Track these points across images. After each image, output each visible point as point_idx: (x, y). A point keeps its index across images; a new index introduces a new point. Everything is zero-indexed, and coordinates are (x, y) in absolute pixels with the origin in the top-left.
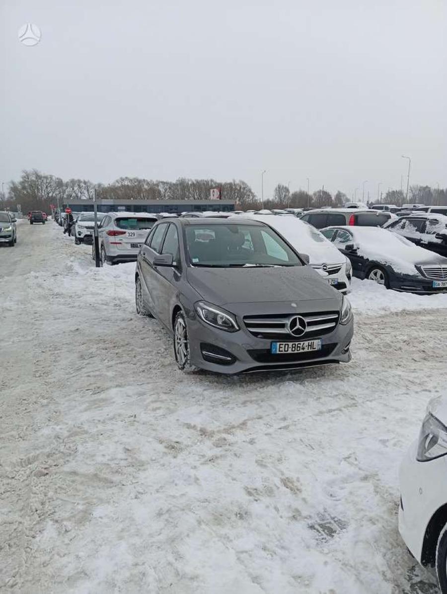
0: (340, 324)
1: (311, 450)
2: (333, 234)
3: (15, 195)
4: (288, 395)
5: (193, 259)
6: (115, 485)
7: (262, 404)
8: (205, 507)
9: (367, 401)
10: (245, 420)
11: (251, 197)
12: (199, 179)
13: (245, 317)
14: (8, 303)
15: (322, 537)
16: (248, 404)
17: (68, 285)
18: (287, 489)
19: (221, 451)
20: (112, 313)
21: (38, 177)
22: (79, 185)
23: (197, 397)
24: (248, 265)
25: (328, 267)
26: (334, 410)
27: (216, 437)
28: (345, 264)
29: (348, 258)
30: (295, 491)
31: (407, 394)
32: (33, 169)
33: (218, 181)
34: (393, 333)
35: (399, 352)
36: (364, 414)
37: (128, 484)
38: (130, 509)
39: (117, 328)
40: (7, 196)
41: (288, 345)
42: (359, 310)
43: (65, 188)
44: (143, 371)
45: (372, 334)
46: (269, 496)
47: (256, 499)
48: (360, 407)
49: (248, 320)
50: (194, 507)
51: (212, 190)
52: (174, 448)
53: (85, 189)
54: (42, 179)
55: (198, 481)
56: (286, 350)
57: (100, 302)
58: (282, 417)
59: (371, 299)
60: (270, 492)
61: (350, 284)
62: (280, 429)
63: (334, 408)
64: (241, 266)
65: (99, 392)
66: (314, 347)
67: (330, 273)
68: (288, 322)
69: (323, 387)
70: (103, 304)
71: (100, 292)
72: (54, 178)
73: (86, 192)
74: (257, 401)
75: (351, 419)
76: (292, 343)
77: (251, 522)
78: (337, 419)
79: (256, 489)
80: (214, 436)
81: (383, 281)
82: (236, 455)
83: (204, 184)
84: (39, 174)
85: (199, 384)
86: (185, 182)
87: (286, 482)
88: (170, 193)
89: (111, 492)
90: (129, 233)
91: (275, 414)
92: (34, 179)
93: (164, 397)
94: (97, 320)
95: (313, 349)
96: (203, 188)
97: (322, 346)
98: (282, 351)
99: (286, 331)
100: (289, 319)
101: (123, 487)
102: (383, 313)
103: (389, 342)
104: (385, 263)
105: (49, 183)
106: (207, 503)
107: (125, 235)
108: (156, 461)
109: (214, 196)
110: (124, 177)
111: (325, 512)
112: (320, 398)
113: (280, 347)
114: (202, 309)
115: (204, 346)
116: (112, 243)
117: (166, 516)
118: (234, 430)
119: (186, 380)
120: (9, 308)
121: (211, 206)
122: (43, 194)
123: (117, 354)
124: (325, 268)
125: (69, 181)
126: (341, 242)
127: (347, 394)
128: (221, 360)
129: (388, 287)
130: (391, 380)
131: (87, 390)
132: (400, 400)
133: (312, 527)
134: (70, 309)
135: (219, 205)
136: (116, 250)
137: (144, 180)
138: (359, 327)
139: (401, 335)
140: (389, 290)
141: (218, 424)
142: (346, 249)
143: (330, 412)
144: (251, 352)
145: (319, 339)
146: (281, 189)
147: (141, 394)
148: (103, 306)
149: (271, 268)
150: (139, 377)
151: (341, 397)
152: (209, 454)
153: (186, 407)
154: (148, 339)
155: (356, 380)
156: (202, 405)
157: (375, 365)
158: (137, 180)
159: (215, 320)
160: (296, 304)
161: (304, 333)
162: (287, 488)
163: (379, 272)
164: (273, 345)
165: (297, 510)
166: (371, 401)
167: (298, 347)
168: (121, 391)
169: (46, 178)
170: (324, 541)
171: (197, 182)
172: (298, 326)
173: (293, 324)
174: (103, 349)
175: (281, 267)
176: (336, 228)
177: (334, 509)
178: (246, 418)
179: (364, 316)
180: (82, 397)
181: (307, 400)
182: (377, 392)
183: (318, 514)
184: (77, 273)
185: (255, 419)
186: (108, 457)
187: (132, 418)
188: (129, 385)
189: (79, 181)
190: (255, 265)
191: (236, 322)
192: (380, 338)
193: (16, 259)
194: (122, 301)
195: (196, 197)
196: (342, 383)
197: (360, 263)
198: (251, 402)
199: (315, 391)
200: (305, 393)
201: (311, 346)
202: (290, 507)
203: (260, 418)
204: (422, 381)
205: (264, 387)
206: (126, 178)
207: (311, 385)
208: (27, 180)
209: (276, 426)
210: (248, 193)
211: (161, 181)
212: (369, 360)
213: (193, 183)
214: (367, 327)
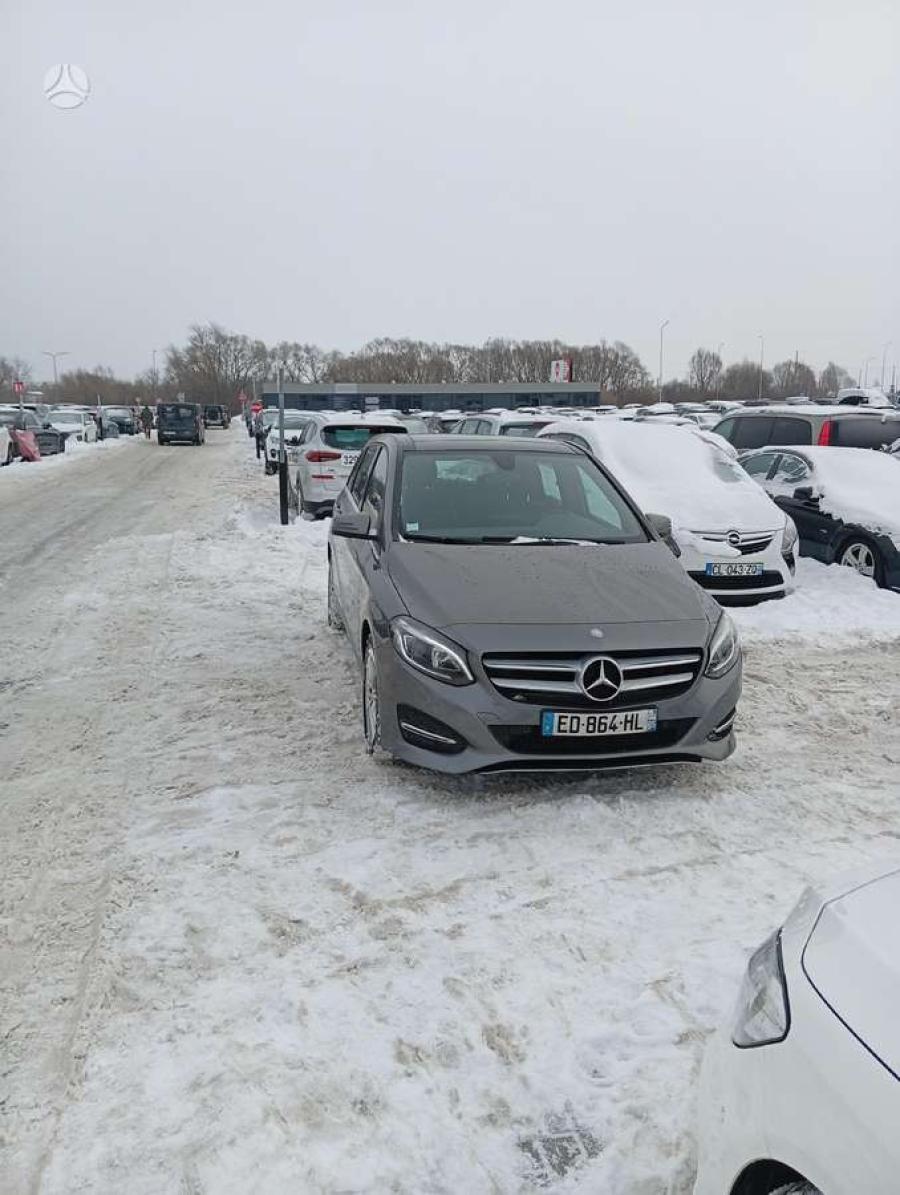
0: (704, 675)
1: (578, 961)
2: (772, 463)
3: (178, 375)
4: (573, 826)
5: (408, 525)
6: (139, 1006)
7: (510, 843)
8: (292, 1081)
9: (744, 852)
10: (458, 881)
11: (639, 376)
12: (531, 339)
13: (487, 656)
14: (95, 594)
15: (540, 1171)
16: (482, 843)
17: (220, 559)
18: (491, 1051)
19: (381, 949)
20: (280, 622)
21: (221, 338)
22: (296, 355)
23: (380, 819)
24: (521, 540)
25: (742, 537)
26: (661, 871)
27: (382, 916)
28: (782, 532)
29: (790, 519)
30: (507, 1058)
31: (845, 840)
32: (212, 325)
33: (571, 343)
34: (861, 693)
35: (861, 736)
36: (728, 883)
37: (164, 1006)
38: (147, 1066)
39: (278, 655)
40: (162, 376)
41: (578, 718)
42: (800, 634)
43: (269, 360)
44: (293, 753)
45: (812, 692)
46: (445, 1066)
47: (410, 1071)
48: (723, 866)
49: (495, 661)
50: (271, 1077)
51: (554, 363)
52: (286, 932)
53: (307, 363)
54: (228, 342)
55: (304, 1018)
56: (574, 728)
57: (264, 598)
58: (543, 877)
59: (835, 609)
60: (448, 1056)
61: (793, 574)
62: (528, 906)
63: (662, 865)
64: (505, 541)
65: (188, 796)
66: (639, 726)
67: (747, 550)
68: (580, 669)
69: (656, 811)
70: (267, 602)
71: (271, 576)
72: (248, 342)
73: (309, 369)
74: (502, 835)
75: (694, 893)
76: (587, 716)
77: (381, 1123)
78: (662, 891)
79: (417, 1050)
80: (380, 912)
81: (871, 570)
82: (408, 960)
83: (540, 350)
84: (223, 333)
85: (396, 788)
86: (503, 345)
87: (496, 1036)
88: (472, 369)
89: (125, 1022)
90: (346, 457)
91: (529, 869)
92: (212, 342)
93: (312, 814)
94: (244, 637)
95: (637, 728)
96: (538, 357)
97: (659, 723)
98: (565, 731)
99: (576, 688)
100: (583, 663)
101: (154, 1012)
102: (854, 642)
103: (843, 711)
104: (877, 531)
105: (241, 350)
106: (301, 1071)
107: (337, 461)
108: (239, 961)
109: (559, 373)
110: (382, 338)
111: (568, 1111)
112: (640, 839)
113: (560, 723)
114: (404, 633)
115: (406, 712)
116: (314, 477)
117: (204, 1093)
118: (427, 901)
119: (371, 779)
120: (91, 605)
121: (550, 395)
122: (228, 370)
123: (255, 711)
124: (734, 539)
125: (278, 347)
126: (786, 480)
127: (704, 832)
128: (436, 742)
129: (883, 583)
130: (818, 805)
131: (169, 788)
132: (820, 855)
133: (526, 1145)
134: (204, 611)
135: (569, 394)
136: (322, 489)
137: (421, 344)
138: (788, 673)
139: (877, 698)
140: (883, 590)
141: (397, 884)
142: (795, 496)
143: (650, 874)
144: (497, 731)
145: (649, 708)
146: (705, 361)
147: (270, 804)
148: (268, 605)
149: (573, 547)
150: (280, 766)
151: (690, 838)
152: (354, 953)
153: (348, 841)
154: (329, 682)
155: (737, 800)
156: (383, 837)
157: (795, 765)
158: (408, 344)
159: (426, 659)
160: (603, 630)
161: (616, 695)
162: (492, 1048)
163: (864, 550)
164: (544, 719)
165: (502, 1103)
166: (751, 853)
167: (600, 723)
168: (232, 795)
169: (234, 340)
170: (540, 1181)
171: (528, 346)
172: (603, 679)
173: (592, 674)
174: (233, 700)
175: (595, 544)
176: (779, 451)
177: (589, 1109)
178: (461, 875)
179: (807, 648)
180: (155, 802)
181: (611, 841)
182: (775, 831)
183: (548, 1116)
184: (243, 536)
185: (481, 878)
186: (150, 943)
187: (230, 858)
188: (252, 783)
189: (297, 347)
190: (536, 540)
191: (468, 664)
192: (827, 702)
193: (145, 503)
194: (307, 596)
195: (523, 376)
196: (704, 805)
197: (824, 528)
198: (489, 837)
199: (637, 822)
200: (612, 825)
201: (631, 722)
202: (486, 1094)
203: (494, 877)
204: (887, 810)
205: (526, 804)
206: (387, 340)
207: (631, 807)
208: (199, 344)
209: (523, 898)
210: (632, 368)
211: (454, 343)
212: (787, 754)
213: (519, 348)
214: (808, 674)
